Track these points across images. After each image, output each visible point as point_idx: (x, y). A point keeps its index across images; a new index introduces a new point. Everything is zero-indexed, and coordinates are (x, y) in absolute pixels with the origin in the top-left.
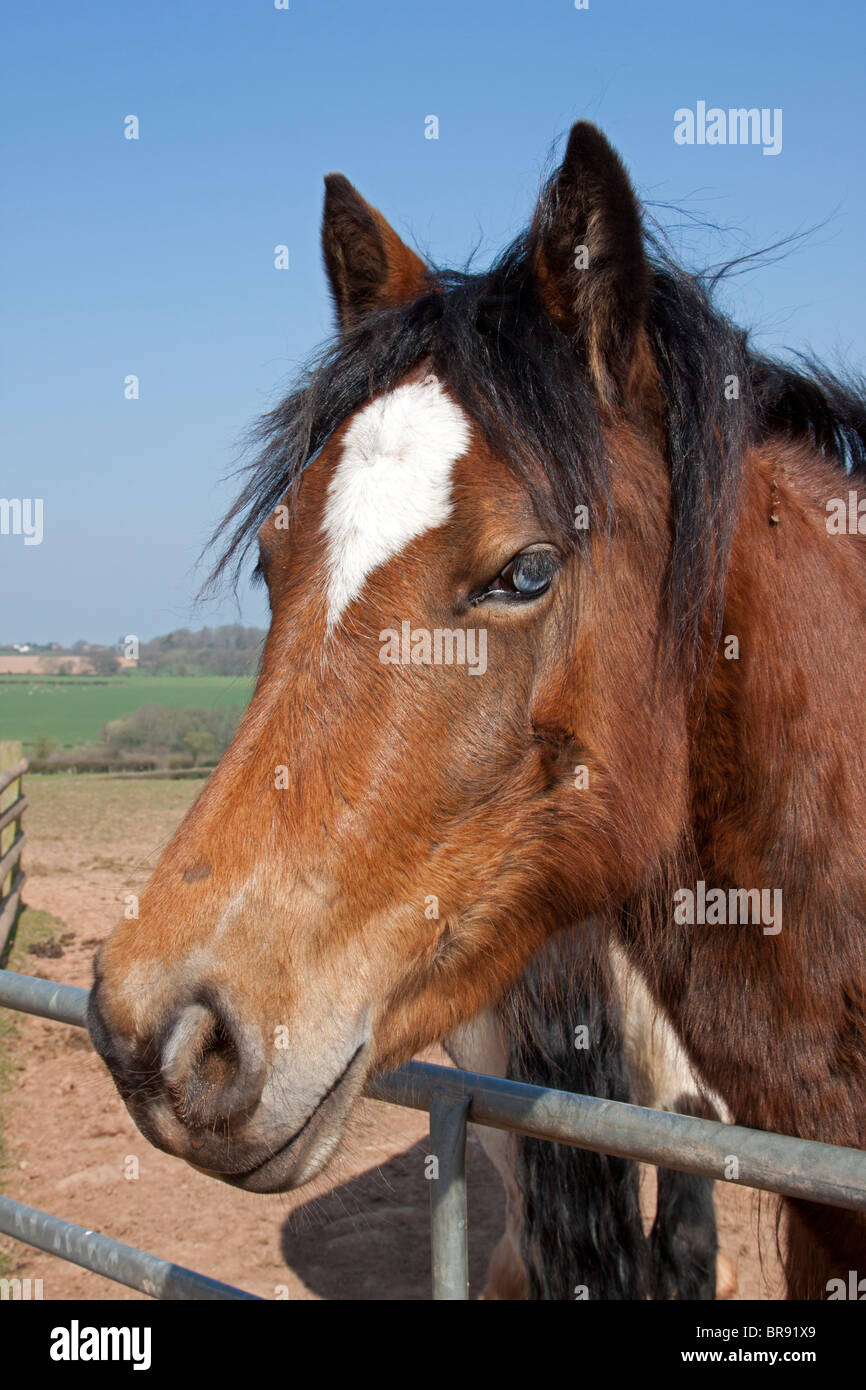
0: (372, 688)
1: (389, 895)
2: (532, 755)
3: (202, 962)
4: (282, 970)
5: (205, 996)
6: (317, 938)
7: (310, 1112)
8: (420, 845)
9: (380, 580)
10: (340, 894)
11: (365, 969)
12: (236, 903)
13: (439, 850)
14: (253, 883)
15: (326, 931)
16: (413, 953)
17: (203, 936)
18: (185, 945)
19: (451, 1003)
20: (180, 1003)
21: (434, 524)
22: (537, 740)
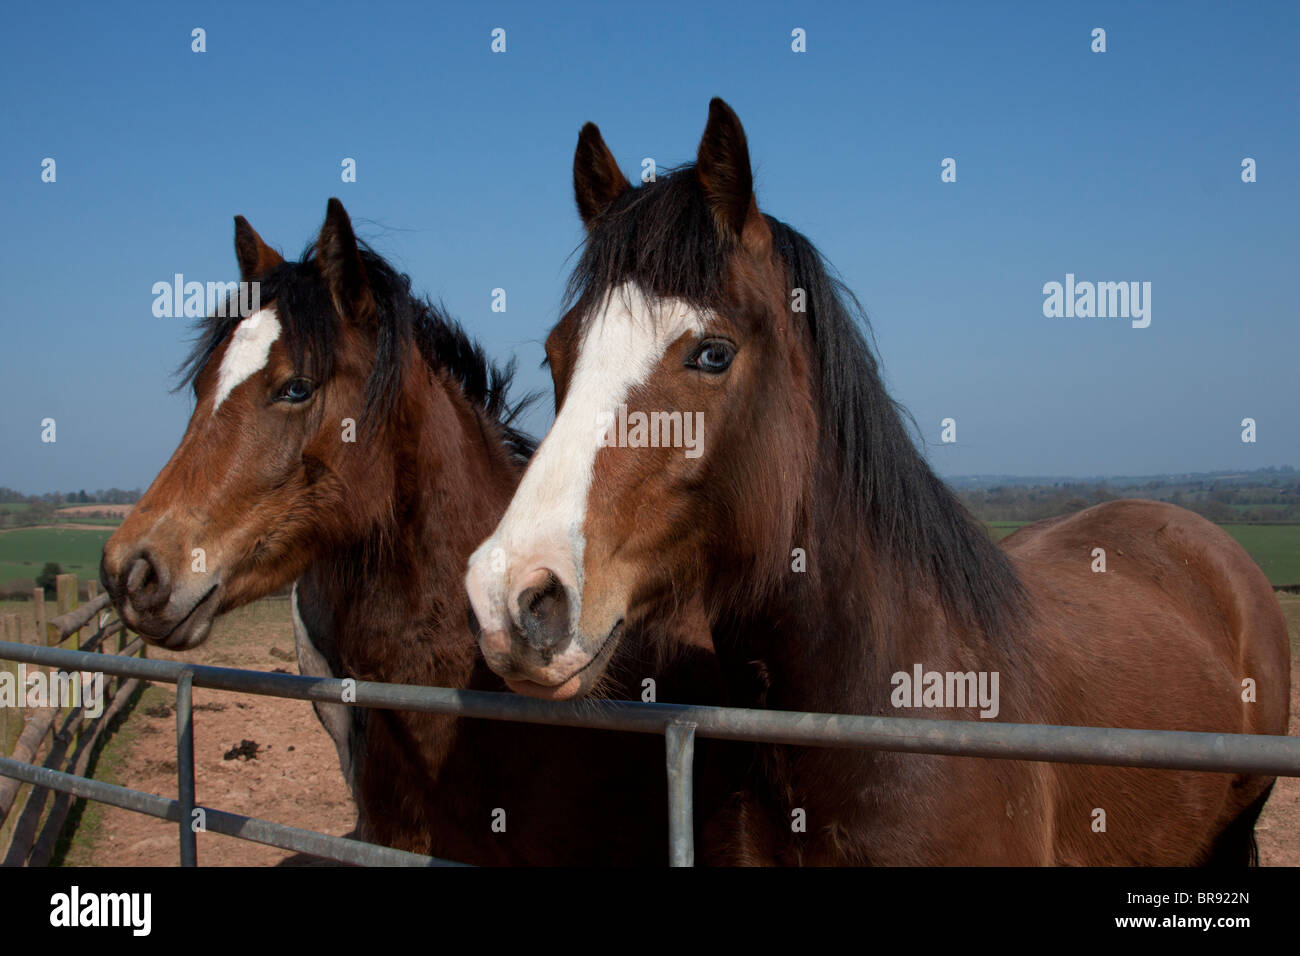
0: (229, 437)
1: (232, 524)
2: (302, 469)
3: (145, 542)
4: (180, 547)
5: (145, 555)
6: (197, 537)
7: (191, 609)
8: (248, 504)
9: (237, 392)
10: (209, 521)
11: (220, 554)
12: (161, 520)
13: (258, 506)
14: (169, 512)
15: (202, 534)
16: (243, 550)
17: (146, 532)
18: (138, 536)
19: (267, 580)
20: (135, 558)
21: (261, 368)
22: (304, 462)
